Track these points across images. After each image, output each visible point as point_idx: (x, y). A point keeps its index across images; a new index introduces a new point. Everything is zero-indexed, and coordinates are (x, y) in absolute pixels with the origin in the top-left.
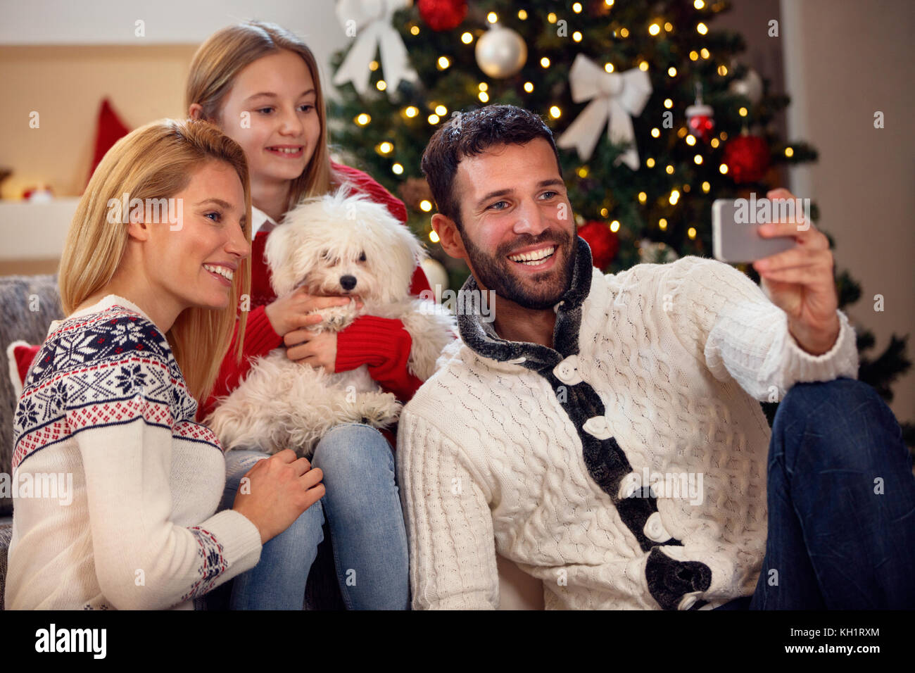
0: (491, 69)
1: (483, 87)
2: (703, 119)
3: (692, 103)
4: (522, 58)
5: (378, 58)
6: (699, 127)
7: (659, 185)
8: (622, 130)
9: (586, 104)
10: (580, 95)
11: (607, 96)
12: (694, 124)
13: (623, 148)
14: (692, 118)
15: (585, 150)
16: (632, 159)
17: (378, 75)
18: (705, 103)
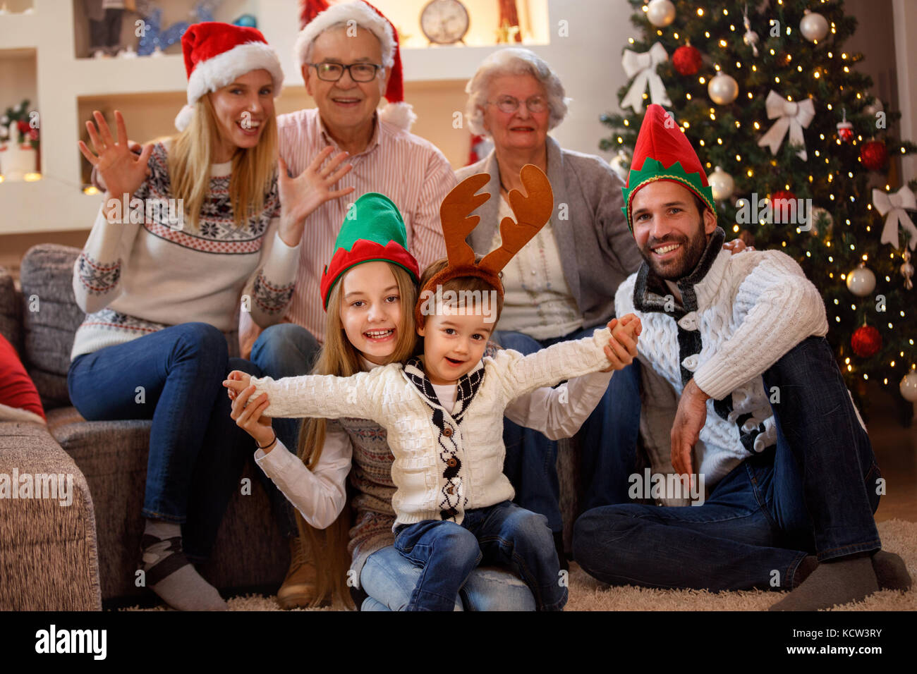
0: (718, 100)
1: (712, 110)
2: (846, 130)
3: (841, 121)
4: (736, 93)
5: (648, 92)
6: (844, 136)
7: (821, 171)
8: (797, 137)
9: (774, 121)
10: (771, 116)
11: (788, 116)
12: (841, 133)
13: (799, 148)
14: (840, 130)
15: (774, 149)
16: (803, 155)
17: (647, 102)
18: (848, 121)
